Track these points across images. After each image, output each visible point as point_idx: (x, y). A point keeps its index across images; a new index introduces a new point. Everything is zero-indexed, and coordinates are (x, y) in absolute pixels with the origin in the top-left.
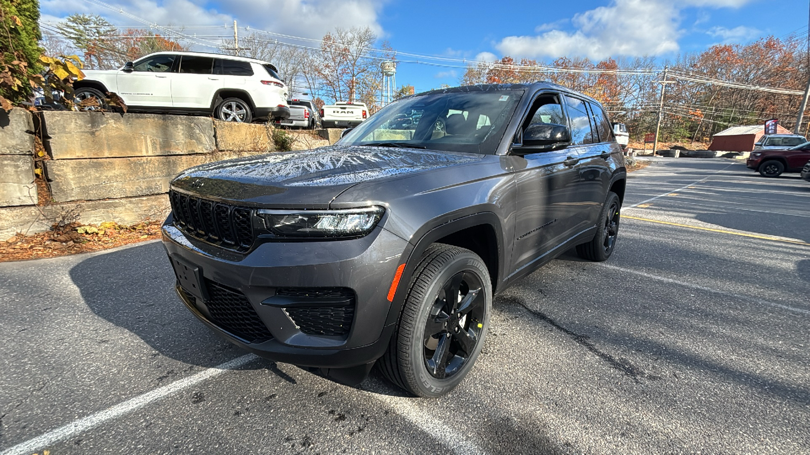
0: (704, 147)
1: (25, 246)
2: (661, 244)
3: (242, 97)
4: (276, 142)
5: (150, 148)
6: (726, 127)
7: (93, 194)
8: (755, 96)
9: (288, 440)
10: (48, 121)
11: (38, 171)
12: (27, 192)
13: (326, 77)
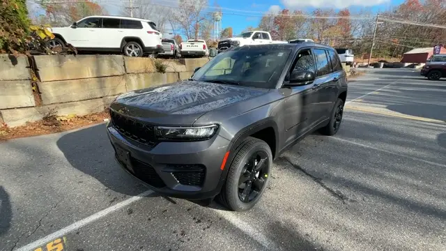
0: (397, 60)
1: (31, 128)
2: (365, 125)
3: (137, 41)
4: (157, 68)
5: (90, 73)
6: (412, 49)
7: (63, 100)
8: (430, 30)
9: (174, 232)
10: (37, 62)
11: (34, 88)
12: (29, 99)
13: (182, 23)
